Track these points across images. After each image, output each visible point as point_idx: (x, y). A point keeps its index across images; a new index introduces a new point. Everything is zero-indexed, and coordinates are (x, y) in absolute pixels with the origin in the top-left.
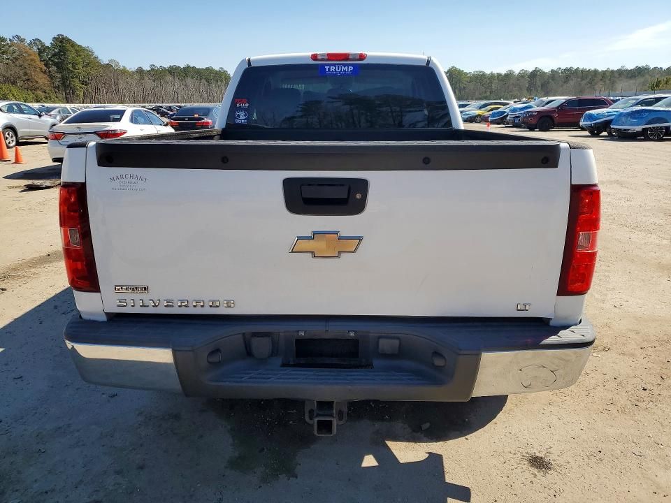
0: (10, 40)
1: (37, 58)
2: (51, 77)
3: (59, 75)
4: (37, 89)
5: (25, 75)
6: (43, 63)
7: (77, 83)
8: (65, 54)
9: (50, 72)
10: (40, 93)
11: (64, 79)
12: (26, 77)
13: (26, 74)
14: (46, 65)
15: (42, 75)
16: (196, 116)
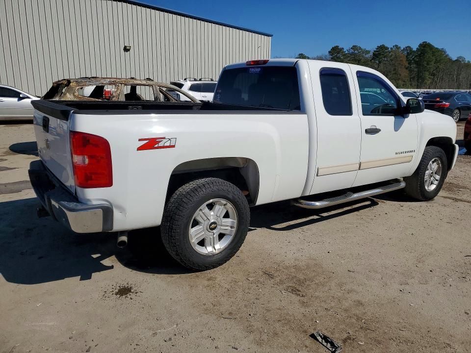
0: (391, 48)
1: (405, 59)
2: (411, 71)
3: (416, 70)
4: (399, 79)
5: (394, 71)
6: (407, 62)
7: (427, 74)
8: (424, 55)
9: (411, 67)
10: (400, 82)
11: (419, 72)
12: (395, 72)
13: (395, 69)
14: (409, 64)
15: (405, 70)
16: (438, 99)
